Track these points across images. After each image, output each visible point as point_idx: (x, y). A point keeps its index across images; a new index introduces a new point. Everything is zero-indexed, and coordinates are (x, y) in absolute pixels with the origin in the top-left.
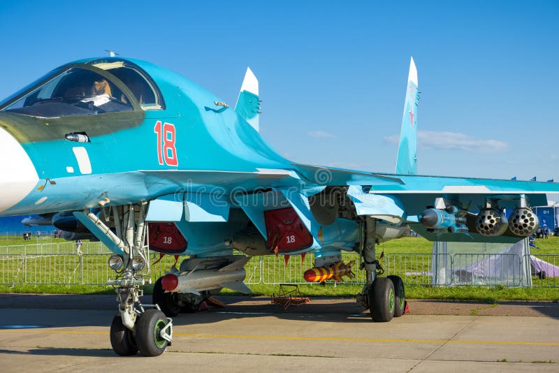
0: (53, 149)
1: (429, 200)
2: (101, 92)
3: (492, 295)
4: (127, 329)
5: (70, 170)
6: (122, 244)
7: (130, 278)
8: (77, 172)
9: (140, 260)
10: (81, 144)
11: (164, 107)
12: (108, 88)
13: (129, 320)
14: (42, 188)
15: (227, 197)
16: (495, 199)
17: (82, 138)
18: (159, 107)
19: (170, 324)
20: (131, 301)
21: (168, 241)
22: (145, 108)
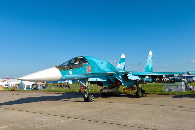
0: (66, 71)
1: (144, 76)
2: (77, 62)
3: (168, 93)
4: (86, 98)
5: (68, 74)
6: (85, 85)
7: (86, 90)
8: (69, 74)
9: (88, 87)
10: (71, 70)
11: (88, 63)
12: (78, 61)
13: (86, 96)
14: (63, 77)
15: (106, 77)
16: (159, 76)
17: (71, 69)
18: (87, 64)
19: (94, 97)
20: (86, 94)
21: (101, 84)
22: (84, 64)
